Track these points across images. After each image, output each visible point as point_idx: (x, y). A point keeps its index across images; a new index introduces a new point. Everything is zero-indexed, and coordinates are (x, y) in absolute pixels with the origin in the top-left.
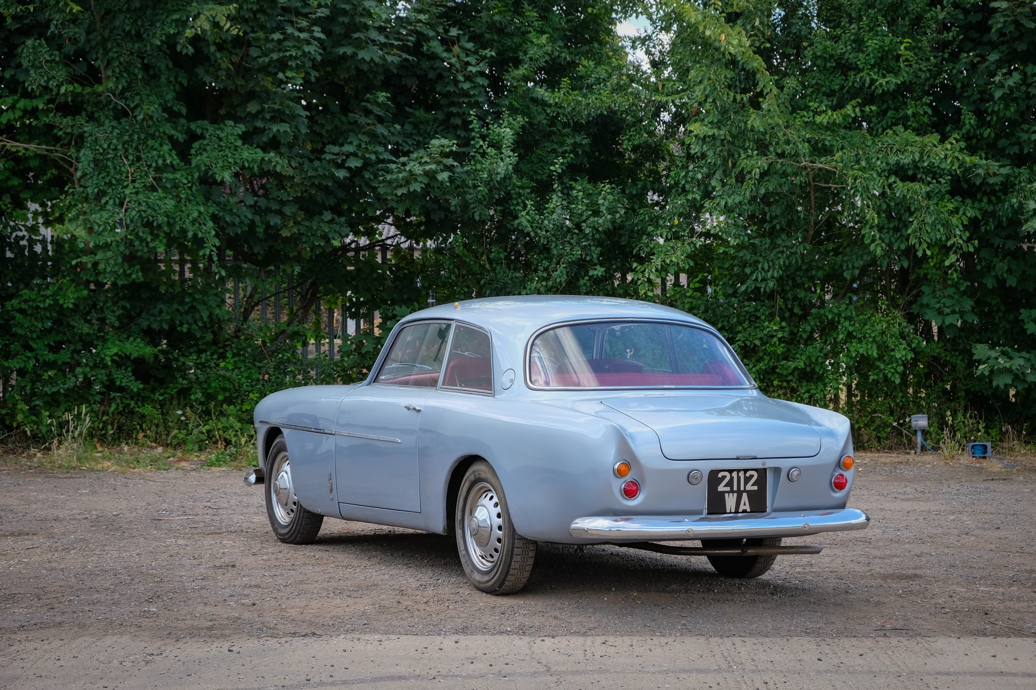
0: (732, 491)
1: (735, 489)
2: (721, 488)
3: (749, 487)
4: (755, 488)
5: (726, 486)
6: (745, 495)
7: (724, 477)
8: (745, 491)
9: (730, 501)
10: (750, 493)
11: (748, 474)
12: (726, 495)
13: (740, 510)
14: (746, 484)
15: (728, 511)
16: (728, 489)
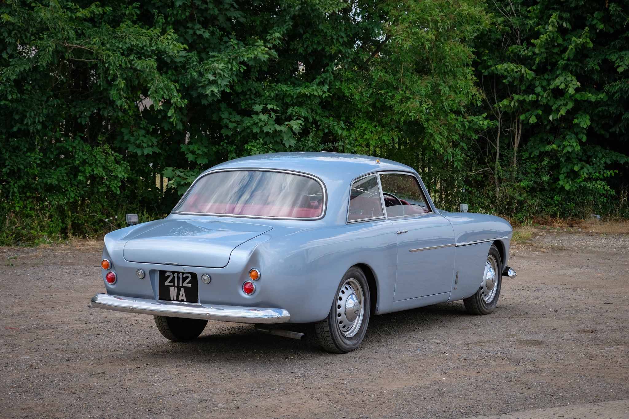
0: (174, 286)
1: (176, 284)
2: (167, 283)
3: (185, 284)
4: (190, 285)
5: (169, 282)
6: (182, 289)
7: (169, 276)
8: (182, 287)
9: (173, 292)
10: (185, 288)
11: (184, 276)
12: (170, 288)
13: (180, 299)
14: (183, 282)
15: (172, 299)
16: (171, 284)
